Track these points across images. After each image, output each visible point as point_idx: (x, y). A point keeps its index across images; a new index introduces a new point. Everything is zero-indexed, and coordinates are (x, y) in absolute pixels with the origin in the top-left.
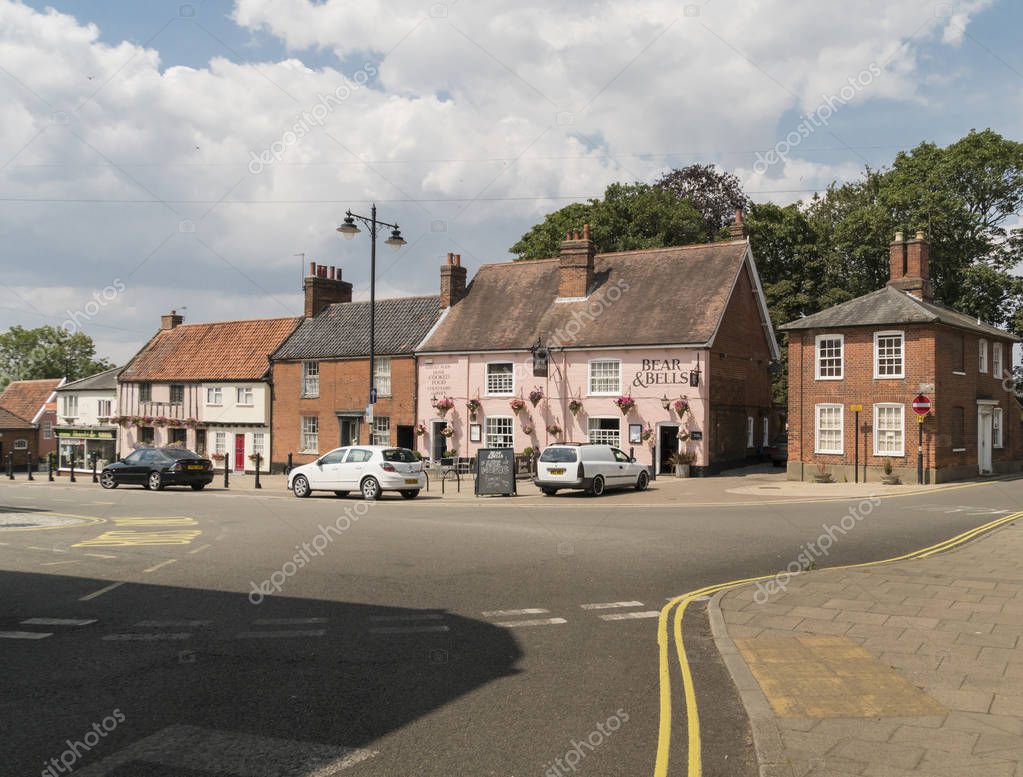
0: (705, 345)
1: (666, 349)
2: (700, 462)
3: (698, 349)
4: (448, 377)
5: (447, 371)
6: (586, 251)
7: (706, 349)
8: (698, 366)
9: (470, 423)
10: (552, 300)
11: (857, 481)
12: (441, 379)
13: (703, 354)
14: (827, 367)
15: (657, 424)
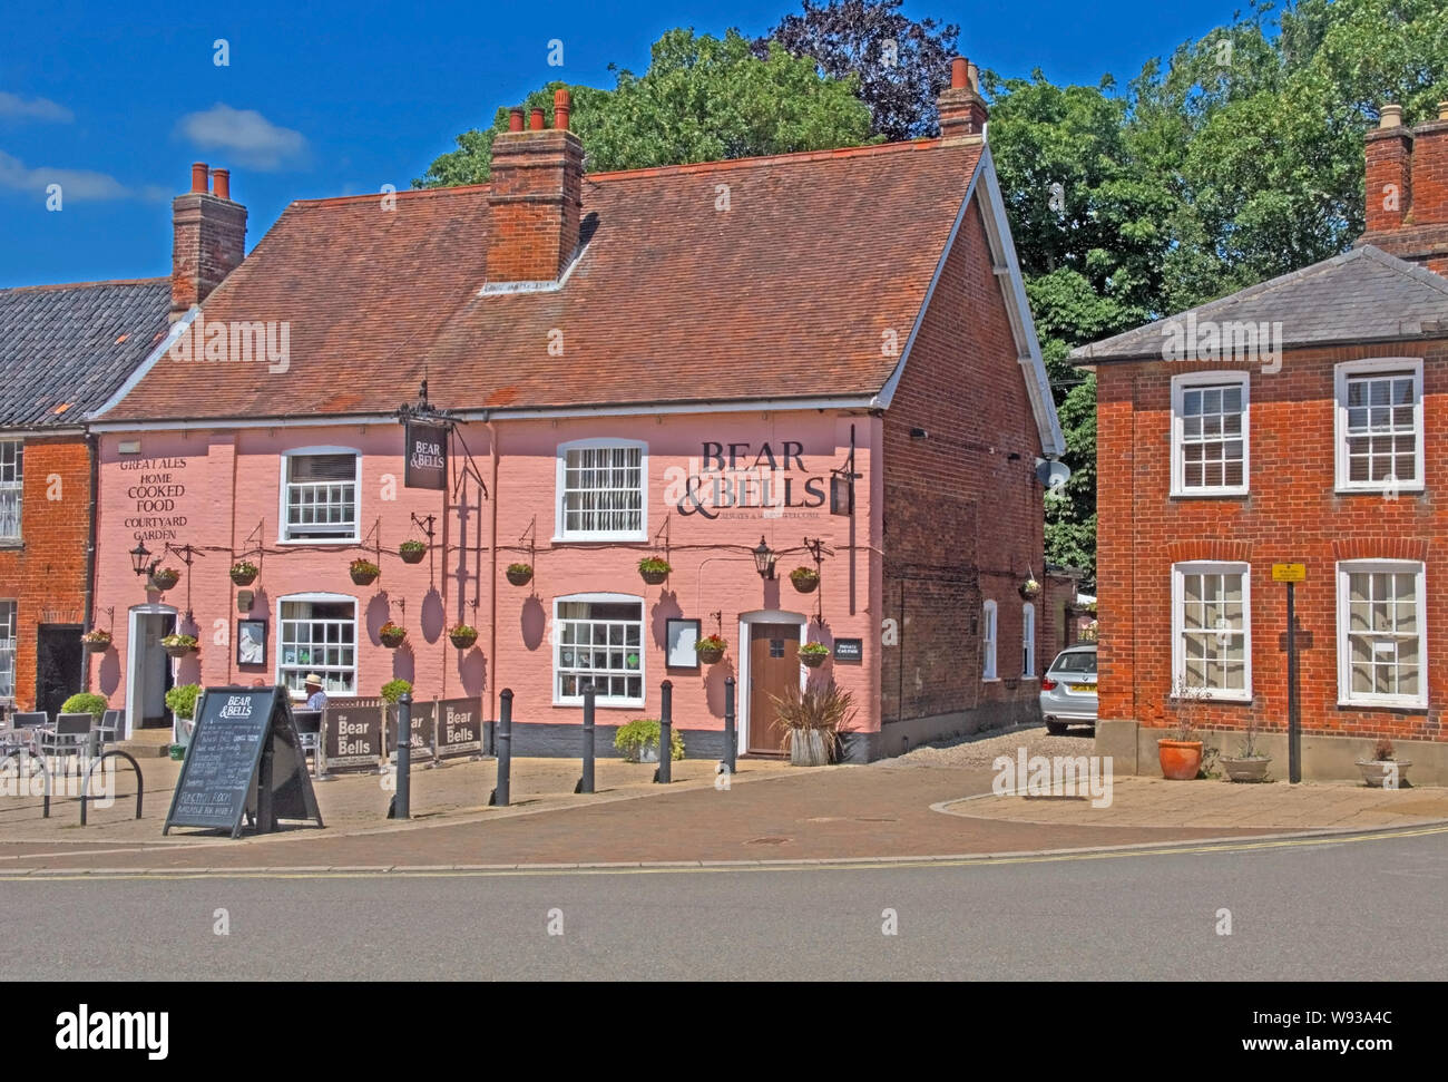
0: (871, 403)
1: (767, 413)
2: (859, 720)
3: (853, 413)
4: (180, 490)
5: (178, 475)
6: (559, 158)
7: (875, 413)
8: (852, 457)
9: (238, 615)
10: (471, 288)
11: (1295, 776)
12: (157, 495)
13: (865, 426)
14: (1204, 462)
15: (740, 617)
